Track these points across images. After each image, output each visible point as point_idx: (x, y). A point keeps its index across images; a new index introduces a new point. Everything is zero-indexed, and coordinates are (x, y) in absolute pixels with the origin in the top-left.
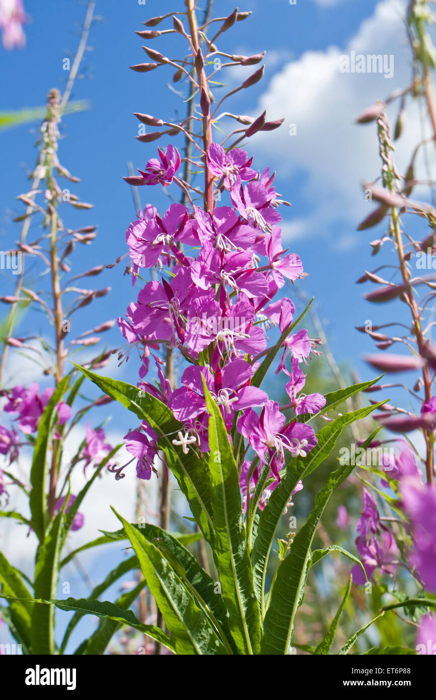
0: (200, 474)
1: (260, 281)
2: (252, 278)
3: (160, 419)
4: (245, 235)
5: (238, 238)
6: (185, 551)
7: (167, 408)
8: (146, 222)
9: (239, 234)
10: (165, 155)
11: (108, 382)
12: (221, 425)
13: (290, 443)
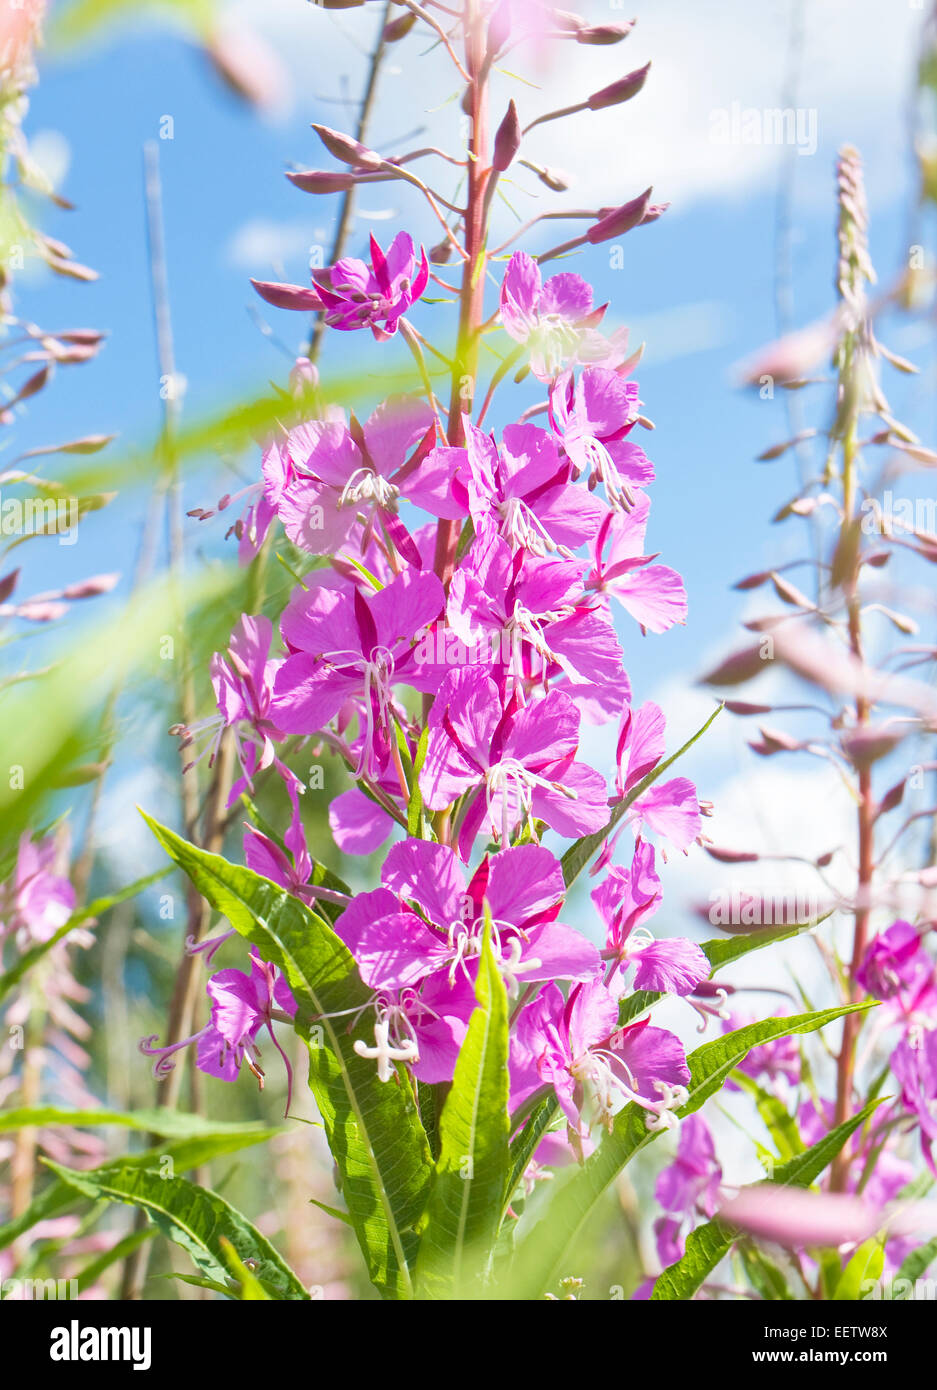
0: (390, 1119)
1: (601, 643)
2: (581, 630)
3: (319, 971)
4: (574, 512)
5: (554, 516)
6: (289, 1275)
7: (342, 949)
8: (320, 426)
9: (557, 506)
10: (385, 255)
11: (212, 867)
12: (499, 1033)
13: (631, 1079)
